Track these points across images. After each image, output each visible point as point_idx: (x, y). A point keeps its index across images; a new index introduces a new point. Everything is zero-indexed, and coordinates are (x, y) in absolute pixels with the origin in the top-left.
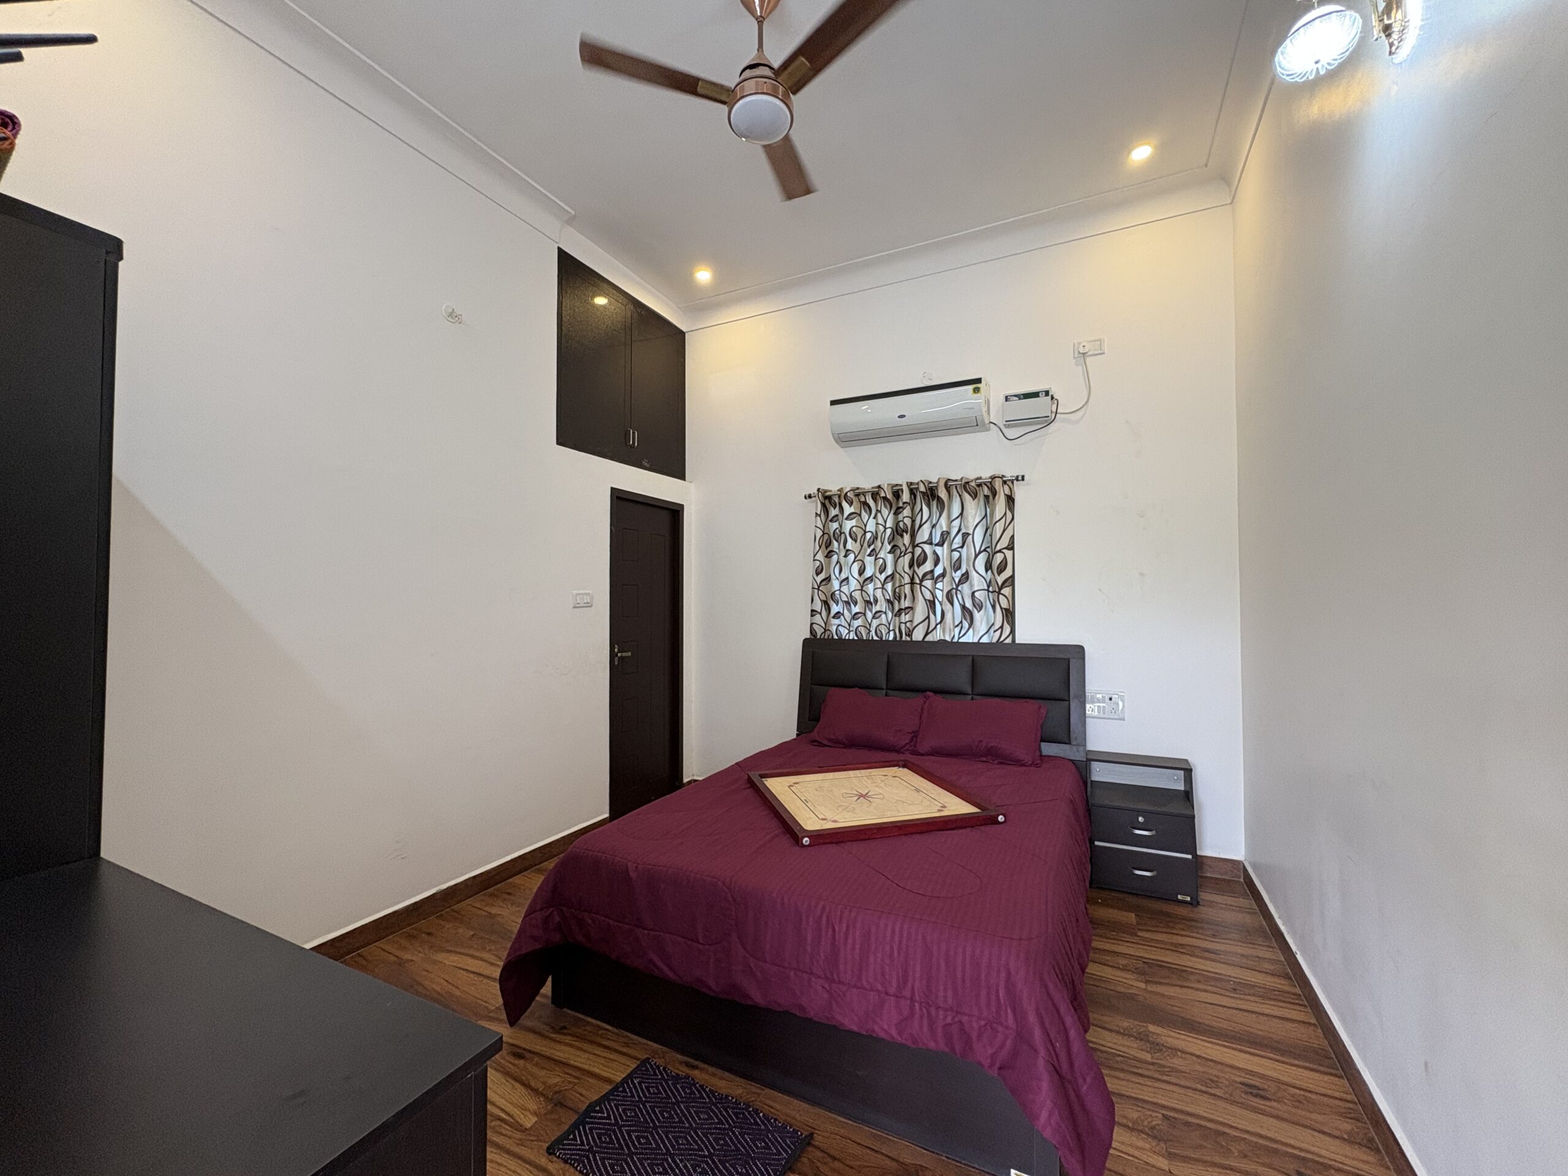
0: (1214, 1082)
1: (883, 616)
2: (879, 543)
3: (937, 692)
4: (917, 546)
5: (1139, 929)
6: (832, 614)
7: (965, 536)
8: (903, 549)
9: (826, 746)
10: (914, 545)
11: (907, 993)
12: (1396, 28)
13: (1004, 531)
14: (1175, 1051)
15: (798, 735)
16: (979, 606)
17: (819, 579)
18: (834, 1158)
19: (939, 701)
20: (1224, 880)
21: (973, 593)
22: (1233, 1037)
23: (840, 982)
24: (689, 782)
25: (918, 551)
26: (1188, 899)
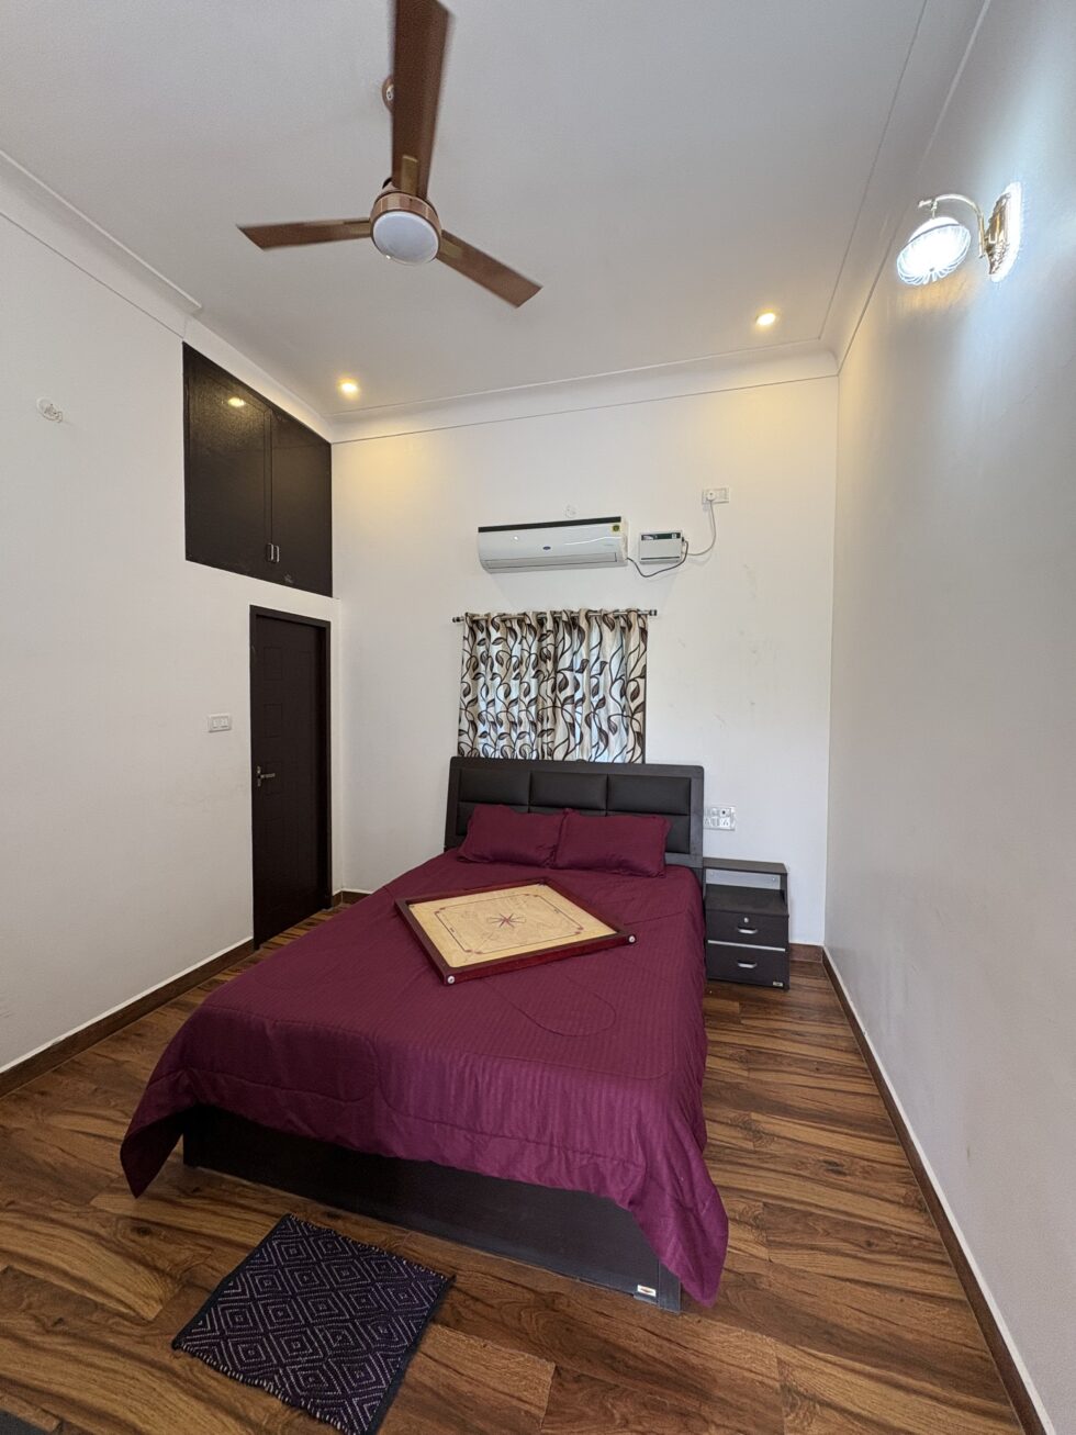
0: (802, 1164)
1: (527, 737)
2: (523, 668)
3: (575, 807)
4: (559, 672)
5: (743, 1018)
6: (479, 733)
7: (603, 664)
8: (546, 674)
9: (471, 862)
10: (557, 672)
11: (546, 1139)
12: (998, 250)
13: (638, 661)
14: (773, 1136)
15: (445, 850)
16: (614, 730)
17: (467, 700)
18: (476, 1299)
19: (574, 816)
20: (808, 963)
21: (609, 717)
22: (816, 1116)
23: (482, 1133)
24: (339, 895)
25: (560, 677)
26: (781, 985)
